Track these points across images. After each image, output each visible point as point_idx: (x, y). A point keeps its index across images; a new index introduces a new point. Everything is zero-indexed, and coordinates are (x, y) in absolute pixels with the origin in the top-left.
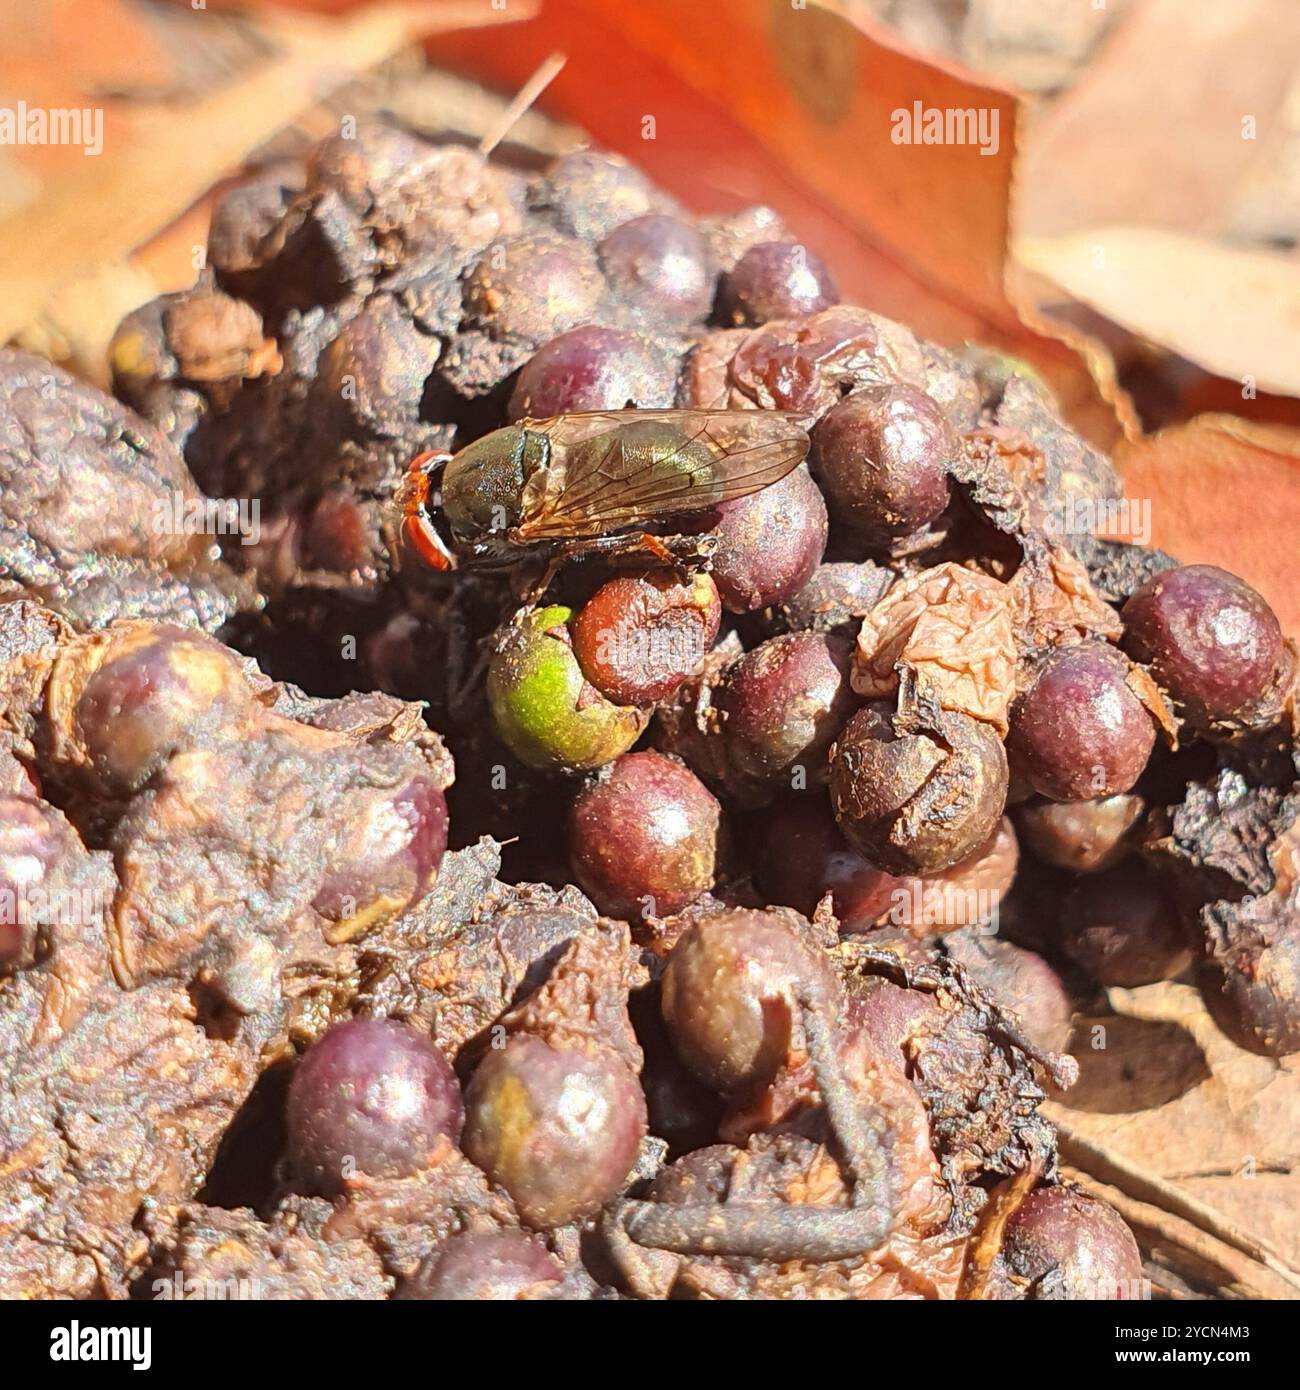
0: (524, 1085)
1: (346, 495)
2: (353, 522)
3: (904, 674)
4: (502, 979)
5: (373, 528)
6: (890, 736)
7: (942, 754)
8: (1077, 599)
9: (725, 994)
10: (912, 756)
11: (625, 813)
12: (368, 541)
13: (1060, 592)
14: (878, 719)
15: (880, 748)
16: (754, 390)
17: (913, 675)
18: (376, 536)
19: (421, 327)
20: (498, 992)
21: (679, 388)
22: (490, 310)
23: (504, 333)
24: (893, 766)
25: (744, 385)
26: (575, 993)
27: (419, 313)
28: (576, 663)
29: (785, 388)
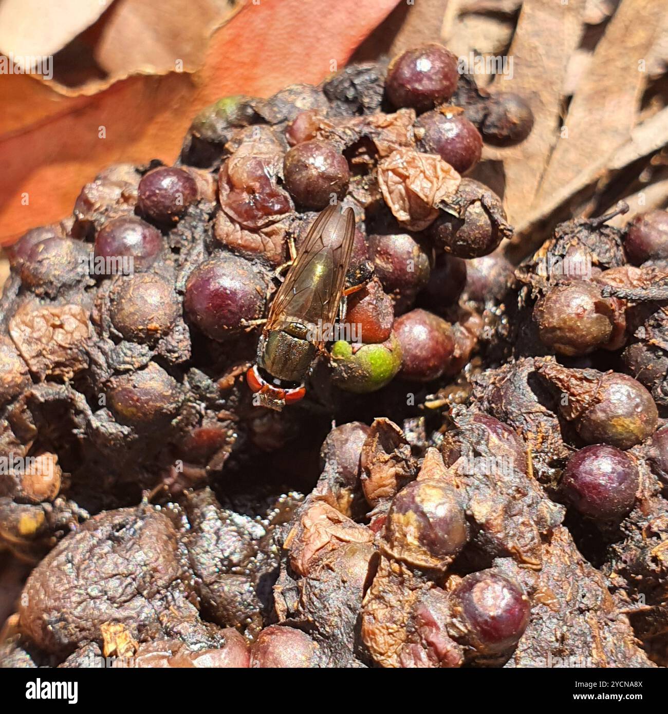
0: (618, 417)
1: (192, 431)
2: (208, 432)
3: (441, 206)
4: (545, 415)
5: (216, 424)
6: (462, 221)
7: (478, 204)
8: (395, 123)
9: (588, 325)
10: (475, 216)
11: (421, 349)
12: (221, 428)
13: (389, 128)
14: (449, 225)
15: (465, 227)
16: (270, 221)
17: (443, 202)
18: (219, 424)
19: (143, 367)
20: (551, 419)
21: (242, 256)
22: (156, 330)
23: (169, 328)
24: (476, 225)
25: (263, 225)
26: (578, 385)
27: (137, 365)
28: (374, 345)
29: (277, 207)
